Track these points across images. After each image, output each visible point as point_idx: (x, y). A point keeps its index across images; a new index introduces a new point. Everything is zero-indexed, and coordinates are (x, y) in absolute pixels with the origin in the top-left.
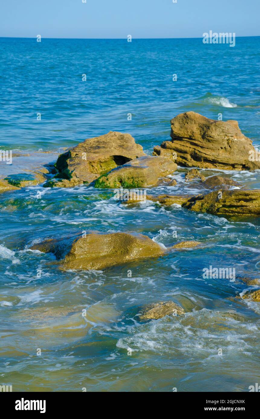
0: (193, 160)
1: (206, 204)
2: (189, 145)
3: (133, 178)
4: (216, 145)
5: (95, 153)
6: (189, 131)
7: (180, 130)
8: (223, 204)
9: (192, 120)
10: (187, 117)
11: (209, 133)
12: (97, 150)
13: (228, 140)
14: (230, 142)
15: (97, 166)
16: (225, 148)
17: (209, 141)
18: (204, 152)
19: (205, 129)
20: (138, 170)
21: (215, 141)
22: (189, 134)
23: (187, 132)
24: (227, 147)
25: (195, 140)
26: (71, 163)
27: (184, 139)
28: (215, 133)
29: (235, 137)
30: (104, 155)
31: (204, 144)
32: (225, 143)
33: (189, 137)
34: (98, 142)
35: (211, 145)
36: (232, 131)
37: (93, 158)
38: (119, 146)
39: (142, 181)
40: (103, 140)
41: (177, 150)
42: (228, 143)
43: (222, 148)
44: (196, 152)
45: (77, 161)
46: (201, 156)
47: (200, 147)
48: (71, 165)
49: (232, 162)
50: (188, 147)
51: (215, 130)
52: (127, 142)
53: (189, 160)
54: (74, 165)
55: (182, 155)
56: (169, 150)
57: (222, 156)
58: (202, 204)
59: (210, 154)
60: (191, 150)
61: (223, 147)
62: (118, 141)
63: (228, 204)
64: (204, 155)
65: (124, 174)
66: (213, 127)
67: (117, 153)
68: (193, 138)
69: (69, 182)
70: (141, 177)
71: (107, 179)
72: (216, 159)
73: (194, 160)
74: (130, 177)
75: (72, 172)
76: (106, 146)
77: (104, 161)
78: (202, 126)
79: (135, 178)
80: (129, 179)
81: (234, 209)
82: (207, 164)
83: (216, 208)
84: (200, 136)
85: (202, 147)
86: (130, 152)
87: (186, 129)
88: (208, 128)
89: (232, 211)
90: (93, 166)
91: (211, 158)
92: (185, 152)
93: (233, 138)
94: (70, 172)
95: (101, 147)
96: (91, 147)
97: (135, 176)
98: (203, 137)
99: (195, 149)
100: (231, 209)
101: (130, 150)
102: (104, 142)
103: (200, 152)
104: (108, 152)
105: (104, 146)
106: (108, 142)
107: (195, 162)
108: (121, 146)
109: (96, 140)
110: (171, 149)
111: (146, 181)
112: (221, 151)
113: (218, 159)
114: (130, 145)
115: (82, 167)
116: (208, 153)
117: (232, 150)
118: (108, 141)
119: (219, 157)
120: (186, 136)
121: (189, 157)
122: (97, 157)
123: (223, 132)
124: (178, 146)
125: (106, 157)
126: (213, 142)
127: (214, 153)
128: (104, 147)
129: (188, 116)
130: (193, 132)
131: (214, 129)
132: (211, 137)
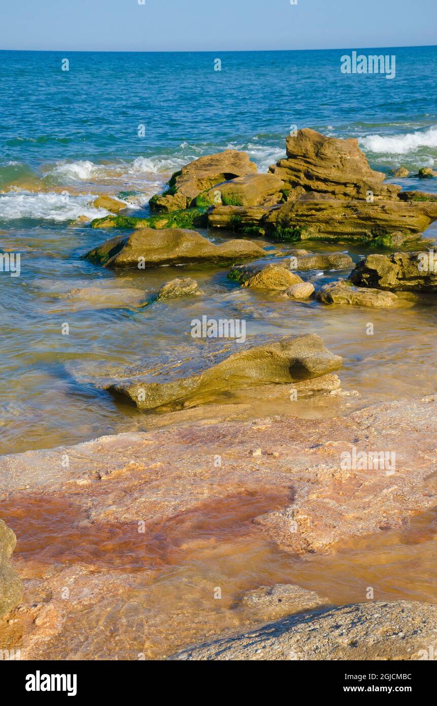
0: (305, 179)
1: (281, 214)
2: (303, 163)
3: (232, 193)
4: (328, 163)
5: (205, 170)
6: (303, 148)
7: (294, 148)
8: (295, 213)
9: (306, 137)
10: (302, 134)
11: (322, 151)
12: (208, 168)
13: (341, 158)
14: (343, 160)
15: (206, 183)
16: (338, 166)
17: (322, 160)
18: (316, 170)
19: (319, 146)
20: (238, 186)
21: (328, 159)
22: (303, 151)
23: (301, 149)
24: (339, 166)
25: (308, 158)
26: (179, 180)
27: (298, 157)
28: (328, 151)
29: (348, 154)
30: (214, 173)
31: (317, 162)
32: (338, 161)
33: (303, 155)
34: (212, 159)
35: (324, 163)
36: (345, 149)
37: (202, 176)
38: (231, 164)
39: (241, 197)
40: (217, 158)
41: (291, 168)
42: (341, 161)
43: (334, 166)
44: (309, 170)
45: (186, 178)
46: (313, 175)
47: (314, 165)
48: (179, 182)
49: (343, 181)
50: (302, 166)
51: (329, 147)
52: (240, 160)
53: (302, 179)
54: (182, 182)
55: (296, 173)
56: (284, 168)
57: (334, 174)
58: (278, 214)
59: (321, 172)
60: (304, 168)
61: (336, 165)
62: (232, 160)
63: (300, 213)
64: (316, 174)
65: (224, 189)
66: (326, 144)
67: (227, 171)
68: (307, 156)
69: (172, 198)
70: (241, 192)
71: (208, 195)
72: (327, 177)
73: (307, 178)
74: (230, 193)
75: (178, 188)
76: (218, 164)
77: (213, 178)
78: (316, 143)
79: (235, 194)
80: (229, 194)
81: (305, 218)
82: (319, 183)
83: (290, 218)
84: (314, 154)
85: (315, 165)
86: (241, 170)
87: (300, 146)
88: (322, 145)
89: (303, 220)
90: (202, 183)
91: (322, 176)
92: (299, 171)
93: (346, 156)
94: (177, 188)
95: (213, 165)
96: (203, 165)
97: (235, 191)
98: (317, 155)
99: (308, 167)
100: (302, 218)
101: (241, 168)
102: (217, 160)
103: (312, 170)
104: (219, 169)
105: (216, 163)
106: (222, 160)
107: (307, 180)
108: (234, 164)
109: (210, 158)
110: (285, 167)
111: (245, 196)
112: (333, 170)
113: (329, 178)
114: (242, 162)
115: (189, 184)
116: (320, 171)
117: (345, 169)
118: (222, 158)
119: (330, 176)
120: (300, 154)
121: (302, 175)
122: (206, 174)
123: (336, 149)
124: (292, 165)
125: (216, 175)
126: (326, 160)
127: (325, 171)
128: (216, 165)
129: (303, 132)
130: (307, 150)
131: (327, 147)
132: (323, 155)
